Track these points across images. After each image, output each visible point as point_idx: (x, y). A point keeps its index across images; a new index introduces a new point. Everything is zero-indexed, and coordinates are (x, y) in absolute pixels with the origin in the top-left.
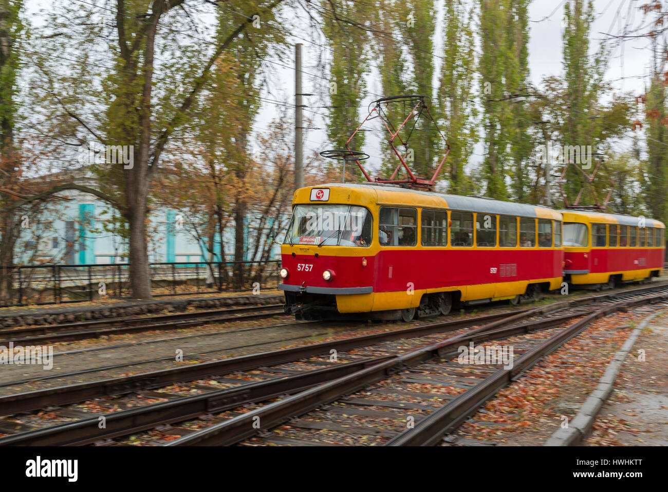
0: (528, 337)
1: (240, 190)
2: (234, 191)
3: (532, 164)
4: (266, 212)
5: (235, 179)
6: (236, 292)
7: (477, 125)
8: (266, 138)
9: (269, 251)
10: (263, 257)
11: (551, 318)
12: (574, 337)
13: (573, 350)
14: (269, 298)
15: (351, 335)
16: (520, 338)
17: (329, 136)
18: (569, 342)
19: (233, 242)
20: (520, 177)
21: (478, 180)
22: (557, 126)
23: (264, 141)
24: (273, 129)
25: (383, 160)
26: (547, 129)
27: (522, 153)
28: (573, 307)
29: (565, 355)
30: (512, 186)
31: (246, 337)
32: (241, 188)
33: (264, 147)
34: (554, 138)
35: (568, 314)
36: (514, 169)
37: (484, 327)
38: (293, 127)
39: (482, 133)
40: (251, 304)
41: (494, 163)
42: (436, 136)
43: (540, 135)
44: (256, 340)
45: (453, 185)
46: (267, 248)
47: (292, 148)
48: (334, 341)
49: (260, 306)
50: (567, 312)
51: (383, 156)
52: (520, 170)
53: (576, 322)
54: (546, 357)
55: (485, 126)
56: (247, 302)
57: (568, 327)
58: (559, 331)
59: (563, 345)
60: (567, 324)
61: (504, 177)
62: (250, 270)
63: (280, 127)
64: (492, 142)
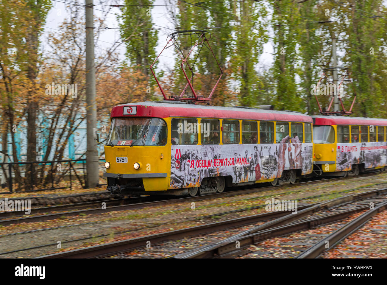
0: (310, 232)
1: (30, 90)
2: (25, 91)
3: (320, 64)
4: (58, 112)
5: (25, 79)
6: (27, 192)
7: (266, 25)
8: (59, 38)
9: (62, 151)
10: (55, 157)
11: (335, 212)
12: (355, 232)
13: (353, 246)
14: (59, 198)
15: (133, 236)
16: (303, 234)
17: (122, 37)
18: (350, 237)
19: (25, 142)
20: (309, 77)
21: (271, 80)
22: (343, 27)
23: (56, 42)
24: (65, 30)
25: (177, 60)
26: (334, 30)
27: (311, 53)
28: (358, 201)
29: (344, 251)
30: (302, 85)
31: (26, 240)
32: (31, 88)
33: (55, 48)
34: (341, 39)
35: (352, 208)
36: (303, 68)
37: (269, 223)
38: (84, 27)
39: (271, 33)
40: (42, 204)
41: (284, 63)
42: (227, 37)
43: (328, 36)
44: (35, 242)
45: (244, 83)
46: (59, 148)
47: (84, 48)
48: (115, 242)
49: (49, 206)
50: (351, 206)
51: (176, 56)
52: (309, 69)
53: (358, 216)
54: (326, 254)
55: (275, 27)
56: (36, 202)
57: (351, 221)
58: (341, 226)
59: (344, 240)
60: (349, 218)
61: (294, 76)
62: (42, 170)
63: (71, 27)
64: (281, 42)
